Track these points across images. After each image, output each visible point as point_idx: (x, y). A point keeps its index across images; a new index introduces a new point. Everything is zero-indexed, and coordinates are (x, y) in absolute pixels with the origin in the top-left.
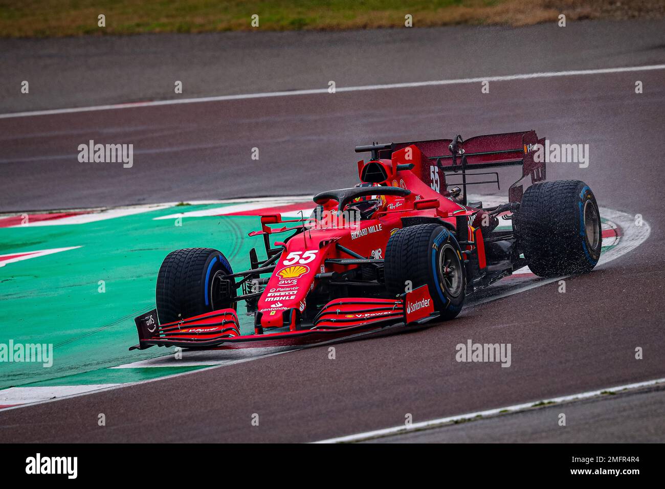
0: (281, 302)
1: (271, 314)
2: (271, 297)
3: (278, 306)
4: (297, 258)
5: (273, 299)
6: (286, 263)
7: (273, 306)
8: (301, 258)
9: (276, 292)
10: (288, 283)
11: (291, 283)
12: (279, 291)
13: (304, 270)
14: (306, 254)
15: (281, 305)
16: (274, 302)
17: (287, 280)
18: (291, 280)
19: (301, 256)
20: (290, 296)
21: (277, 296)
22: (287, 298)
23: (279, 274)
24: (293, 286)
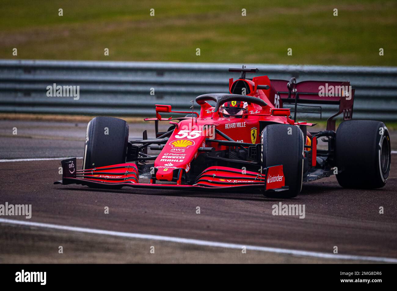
0: (173, 163)
1: (164, 170)
3: (169, 165)
5: (166, 160)
7: (166, 165)
9: (168, 155)
10: (178, 151)
11: (180, 151)
12: (171, 155)
13: (190, 144)
15: (172, 165)
16: (168, 163)
17: (178, 149)
21: (169, 159)
22: (177, 161)
23: (171, 144)
24: (182, 153)
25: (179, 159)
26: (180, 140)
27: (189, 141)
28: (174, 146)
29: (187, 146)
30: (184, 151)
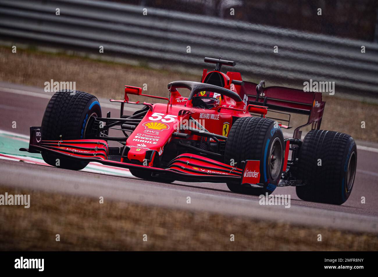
0: (146, 144)
1: (137, 150)
2: (137, 138)
3: (142, 146)
4: (160, 118)
5: (138, 140)
6: (151, 118)
7: (139, 145)
8: (163, 118)
9: (141, 136)
10: (152, 133)
11: (154, 133)
12: (144, 136)
13: (165, 127)
14: (168, 116)
15: (146, 146)
16: (141, 143)
17: (151, 131)
18: (154, 131)
21: (142, 139)
22: (151, 142)
23: (144, 125)
24: (156, 136)
25: (153, 142)
26: (154, 122)
27: (163, 125)
28: (147, 127)
29: (162, 129)
30: (158, 133)
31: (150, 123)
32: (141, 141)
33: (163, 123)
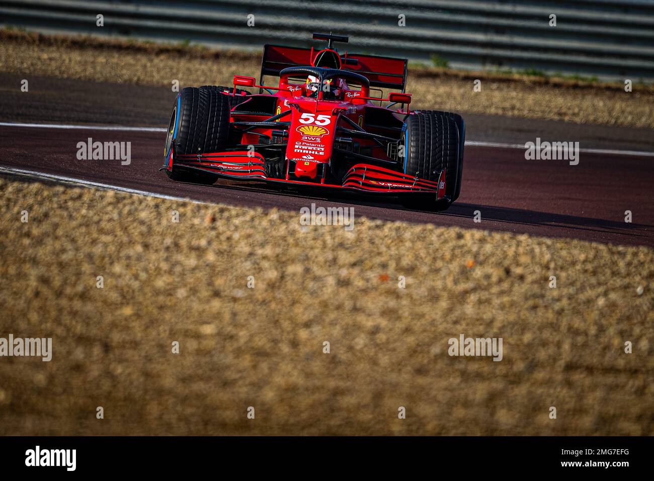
1: (305, 164)
2: (298, 148)
3: (309, 158)
4: (312, 120)
5: (301, 151)
6: (302, 121)
7: (305, 157)
8: (316, 119)
9: (301, 145)
10: (312, 140)
11: (315, 140)
12: (305, 145)
13: (323, 132)
14: (320, 117)
15: (313, 158)
16: (306, 154)
17: (310, 137)
18: (313, 138)
19: (315, 118)
20: (319, 152)
21: (305, 149)
22: (316, 153)
23: (298, 130)
24: (318, 143)
26: (308, 125)
28: (303, 133)
29: (321, 135)
30: (319, 140)
31: (303, 127)
32: (304, 151)
33: (319, 127)
